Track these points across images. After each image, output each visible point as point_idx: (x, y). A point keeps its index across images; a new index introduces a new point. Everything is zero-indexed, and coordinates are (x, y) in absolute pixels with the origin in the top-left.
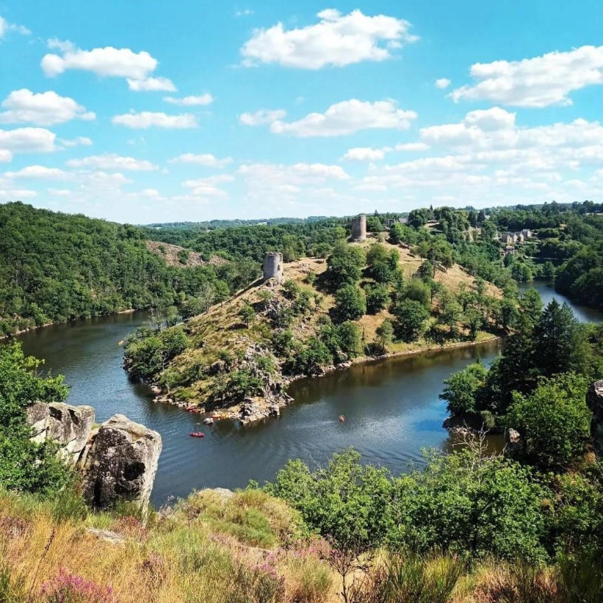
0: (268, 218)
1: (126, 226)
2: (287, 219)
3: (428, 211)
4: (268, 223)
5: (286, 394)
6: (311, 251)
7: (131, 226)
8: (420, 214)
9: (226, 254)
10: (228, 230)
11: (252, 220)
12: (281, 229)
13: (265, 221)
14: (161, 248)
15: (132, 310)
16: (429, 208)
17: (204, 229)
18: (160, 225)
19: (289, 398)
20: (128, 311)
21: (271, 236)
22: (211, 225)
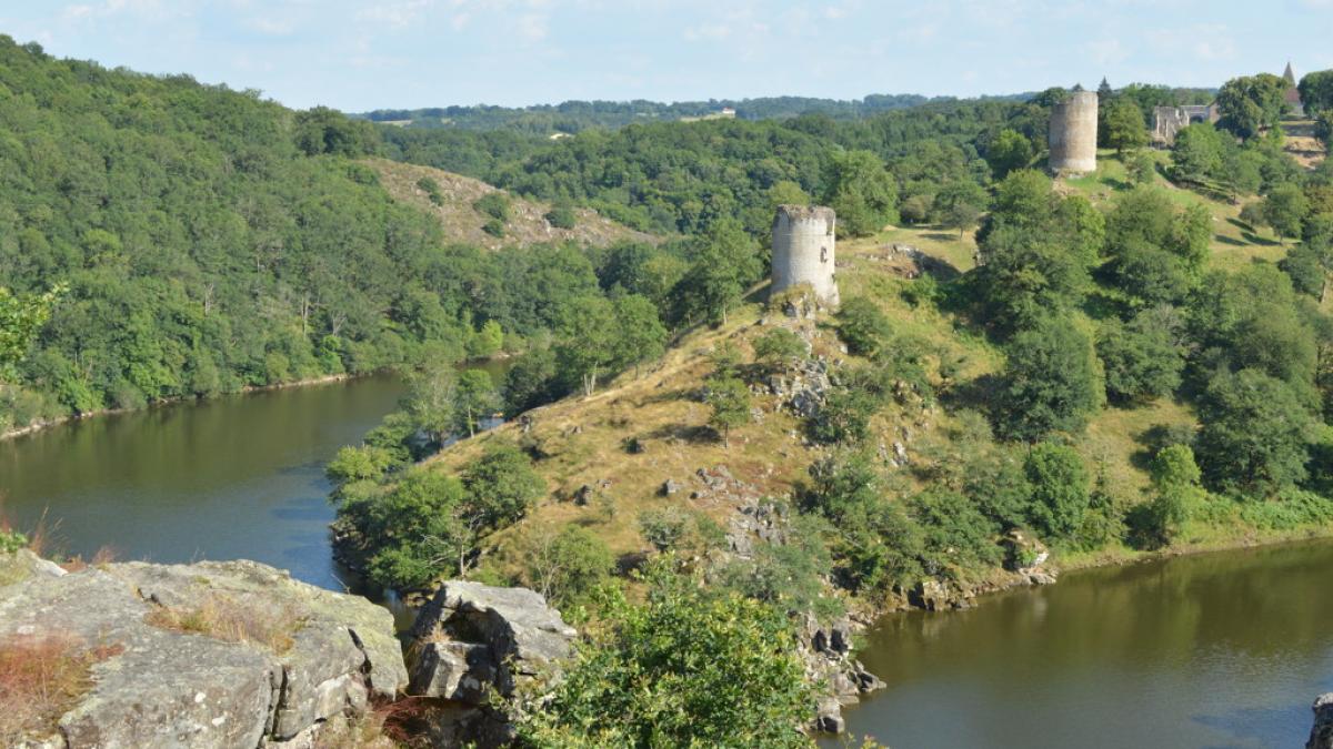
0: (737, 98)
1: (320, 115)
2: (798, 100)
3: (1280, 84)
4: (740, 113)
5: (861, 667)
6: (917, 203)
7: (336, 114)
8: (1254, 94)
9: (622, 210)
10: (628, 132)
11: (686, 105)
12: (795, 135)
13: (729, 105)
14: (425, 185)
15: (342, 377)
16: (1279, 73)
17: (543, 130)
18: (404, 115)
19: (870, 680)
20: (329, 379)
21: (762, 156)
22: (561, 118)
